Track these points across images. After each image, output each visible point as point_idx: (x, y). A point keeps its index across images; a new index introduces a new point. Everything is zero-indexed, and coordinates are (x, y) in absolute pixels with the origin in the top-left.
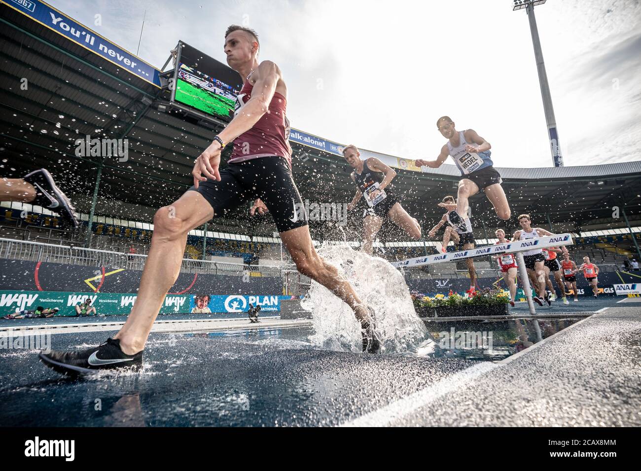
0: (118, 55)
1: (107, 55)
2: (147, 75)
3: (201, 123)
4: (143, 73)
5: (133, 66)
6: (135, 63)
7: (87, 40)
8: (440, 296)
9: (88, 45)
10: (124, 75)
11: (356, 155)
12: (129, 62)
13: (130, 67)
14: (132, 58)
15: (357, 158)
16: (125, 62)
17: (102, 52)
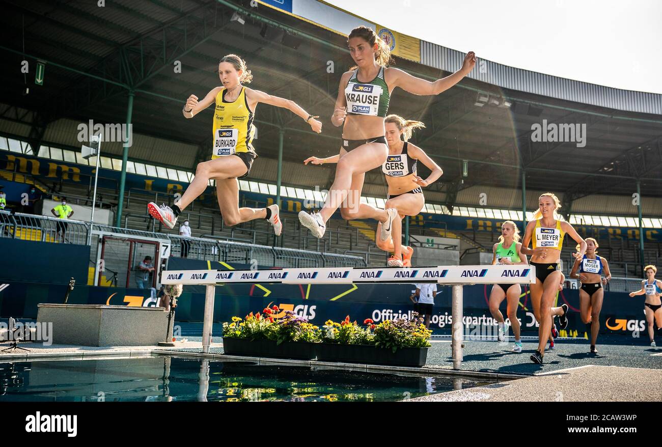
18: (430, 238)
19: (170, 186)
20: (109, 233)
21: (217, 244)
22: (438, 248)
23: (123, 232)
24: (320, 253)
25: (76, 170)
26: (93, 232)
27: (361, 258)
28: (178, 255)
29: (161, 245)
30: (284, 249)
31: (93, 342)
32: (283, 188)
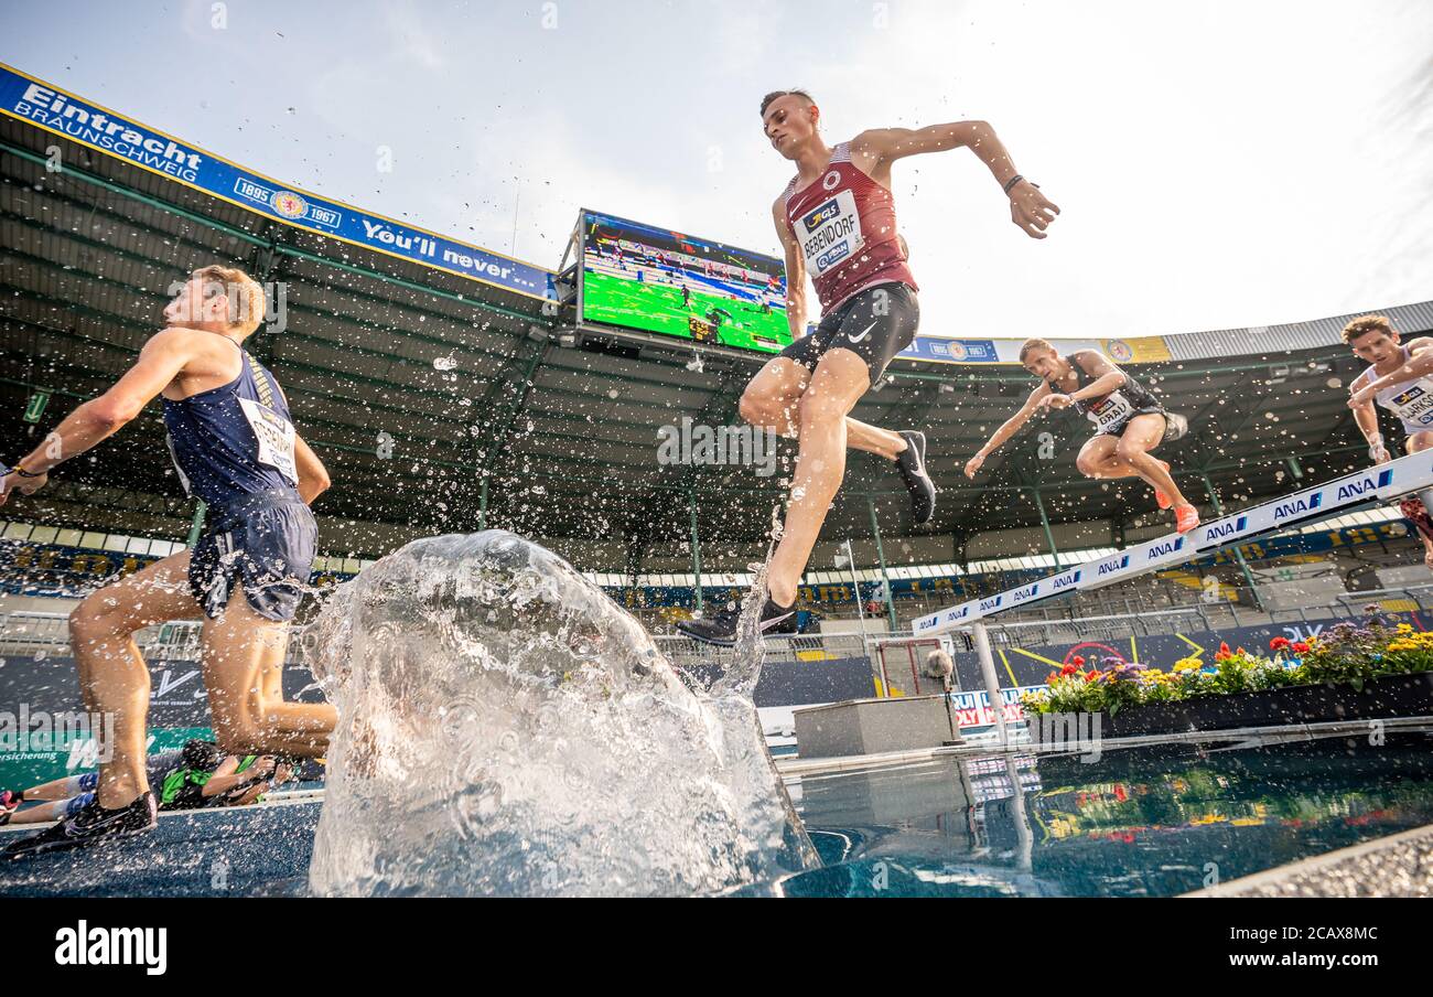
0: (477, 262)
1: (458, 267)
2: (532, 285)
3: (643, 353)
4: (524, 283)
5: (504, 276)
6: (507, 268)
7: (423, 251)
8: (1188, 666)
9: (425, 258)
10: (494, 296)
11: (1049, 357)
12: (497, 269)
13: (498, 278)
14: (503, 262)
15: (1054, 361)
16: (490, 272)
17: (449, 264)
18: (1284, 569)
19: (938, 583)
20: (884, 640)
21: (1003, 630)
22: (1302, 578)
23: (902, 635)
24: (1134, 615)
25: (834, 588)
26: (868, 641)
27: (1194, 610)
28: (963, 650)
29: (941, 642)
30: (1085, 619)
31: (858, 750)
32: (1060, 556)
